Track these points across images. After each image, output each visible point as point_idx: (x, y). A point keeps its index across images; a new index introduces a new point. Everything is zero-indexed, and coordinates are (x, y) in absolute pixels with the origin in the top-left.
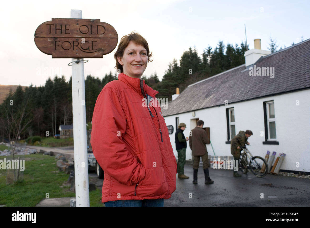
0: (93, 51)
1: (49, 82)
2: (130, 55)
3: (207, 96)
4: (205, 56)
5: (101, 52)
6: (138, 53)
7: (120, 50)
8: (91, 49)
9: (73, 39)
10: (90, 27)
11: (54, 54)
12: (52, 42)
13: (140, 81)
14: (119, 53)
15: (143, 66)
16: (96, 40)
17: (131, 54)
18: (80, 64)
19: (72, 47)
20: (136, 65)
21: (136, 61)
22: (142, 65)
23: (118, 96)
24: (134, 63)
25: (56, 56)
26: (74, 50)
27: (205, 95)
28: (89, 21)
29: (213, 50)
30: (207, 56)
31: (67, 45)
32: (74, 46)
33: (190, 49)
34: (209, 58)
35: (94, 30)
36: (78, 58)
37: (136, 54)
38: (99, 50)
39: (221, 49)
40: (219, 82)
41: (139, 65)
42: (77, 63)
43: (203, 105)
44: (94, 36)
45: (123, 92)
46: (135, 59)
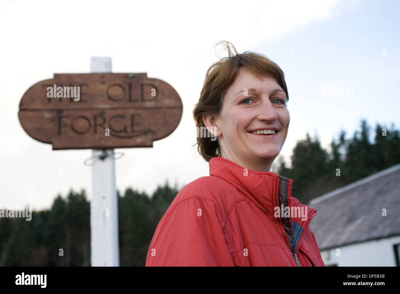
0: (134, 134)
1: (59, 202)
2: (242, 106)
3: (351, 220)
4: (335, 147)
5: (149, 136)
6: (266, 99)
7: (210, 96)
8: (129, 130)
9: (94, 112)
10: (127, 88)
11: (56, 142)
12: (52, 120)
13: (280, 183)
14: (209, 104)
15: (279, 134)
16: (140, 112)
17: (245, 101)
18: (108, 161)
19: (93, 128)
20: (262, 132)
21: (263, 121)
22: (277, 131)
23: (223, 225)
24: (257, 125)
25: (61, 146)
26: (95, 132)
27: (345, 219)
28: (125, 76)
29: (349, 136)
30: (339, 146)
31: (81, 124)
32: (96, 125)
33: (308, 136)
34: (343, 151)
35: (136, 93)
36: (104, 149)
37: (258, 102)
38: (146, 132)
39: (365, 133)
40: (371, 192)
41: (271, 129)
42: (102, 158)
43: (344, 238)
44: (136, 105)
45: (233, 212)
46: (259, 114)
